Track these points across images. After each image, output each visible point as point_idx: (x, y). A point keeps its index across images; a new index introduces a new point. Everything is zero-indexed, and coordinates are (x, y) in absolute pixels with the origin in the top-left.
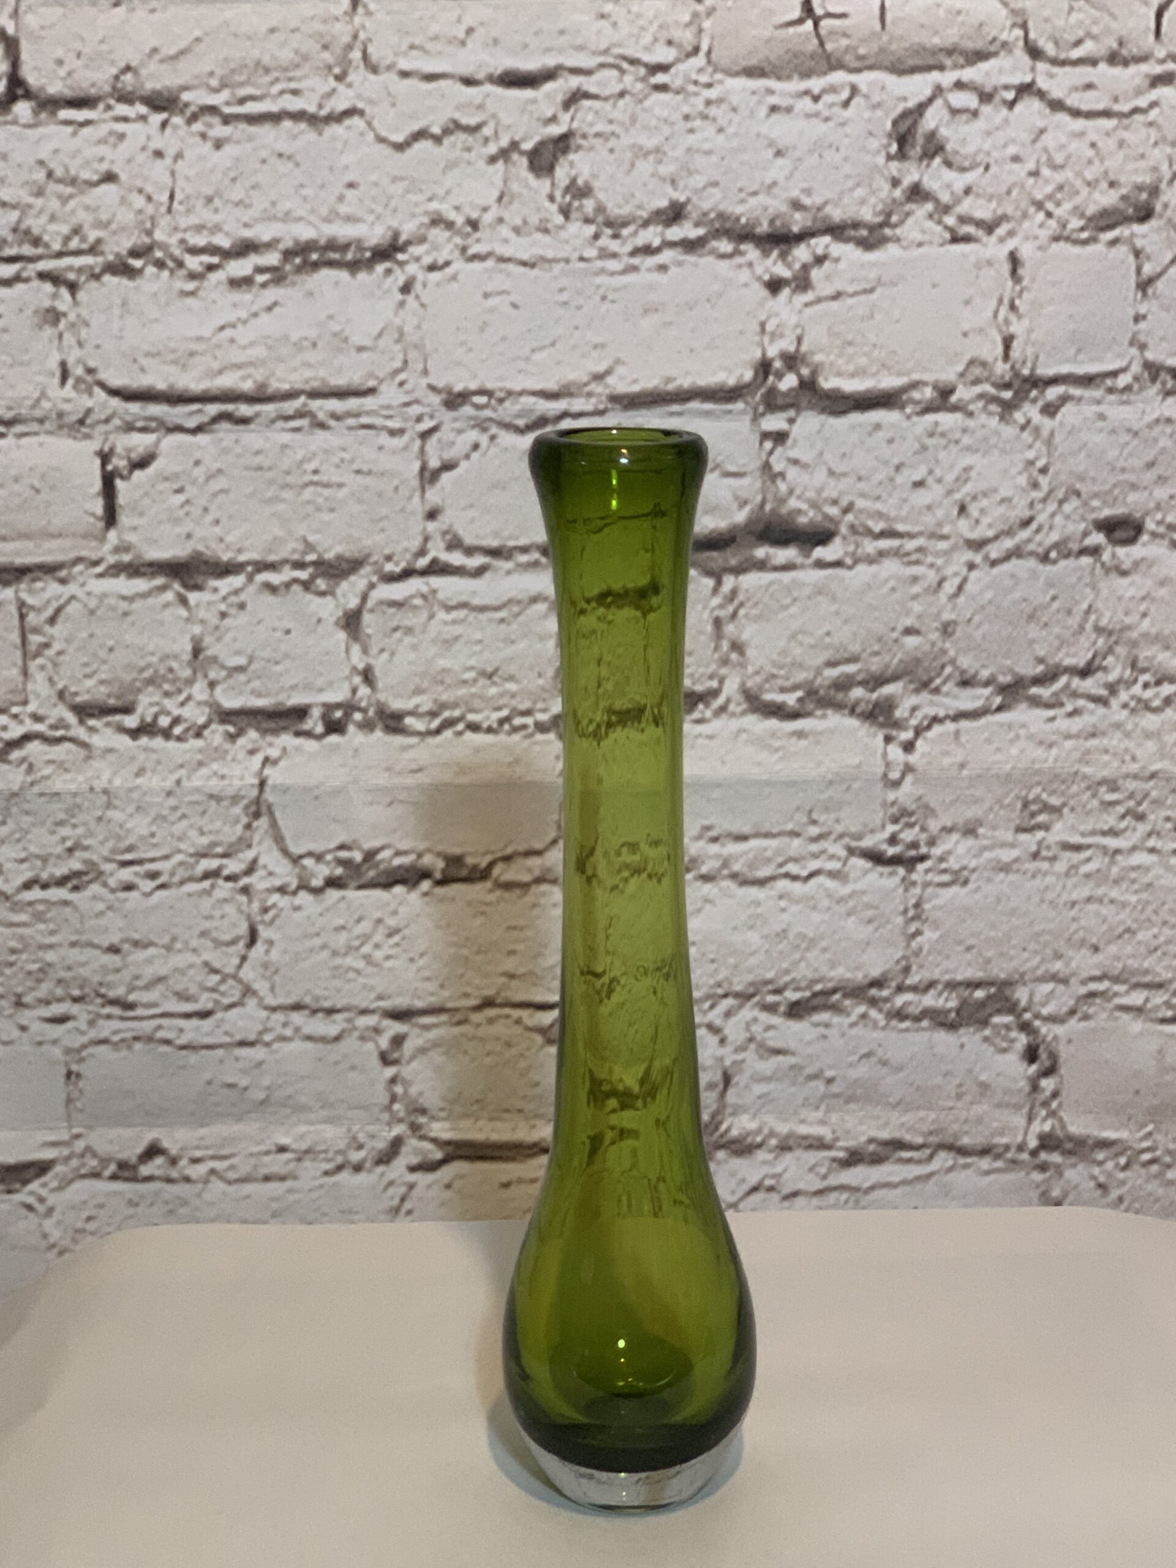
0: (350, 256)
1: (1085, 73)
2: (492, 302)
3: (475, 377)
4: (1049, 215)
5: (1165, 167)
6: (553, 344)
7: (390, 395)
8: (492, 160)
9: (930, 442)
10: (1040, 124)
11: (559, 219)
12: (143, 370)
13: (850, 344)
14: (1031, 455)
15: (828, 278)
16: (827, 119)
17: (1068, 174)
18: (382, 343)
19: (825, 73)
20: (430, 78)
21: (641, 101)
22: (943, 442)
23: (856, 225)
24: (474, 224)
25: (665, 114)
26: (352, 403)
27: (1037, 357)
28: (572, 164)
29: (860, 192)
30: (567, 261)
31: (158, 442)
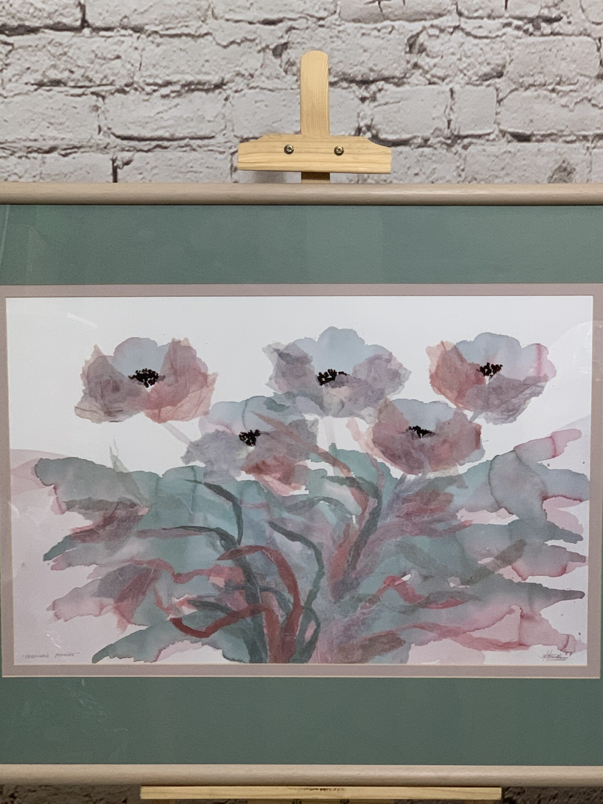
0: (206, 87)
1: (478, 22)
2: (258, 104)
3: (251, 133)
4: (465, 75)
5: (508, 58)
6: (280, 120)
7: (220, 139)
8: (259, 52)
9: (421, 159)
10: (462, 40)
11: (284, 74)
12: (129, 128)
13: (391, 121)
14: (458, 164)
15: (383, 97)
16: (383, 38)
17: (472, 60)
18: (217, 119)
19: (382, 21)
20: (237, 21)
21: (314, 31)
22: (425, 159)
23: (393, 78)
24: (252, 76)
25: (323, 35)
26: (206, 142)
27: (460, 128)
28: (288, 54)
29: (395, 65)
30: (286, 89)
31: (133, 155)
